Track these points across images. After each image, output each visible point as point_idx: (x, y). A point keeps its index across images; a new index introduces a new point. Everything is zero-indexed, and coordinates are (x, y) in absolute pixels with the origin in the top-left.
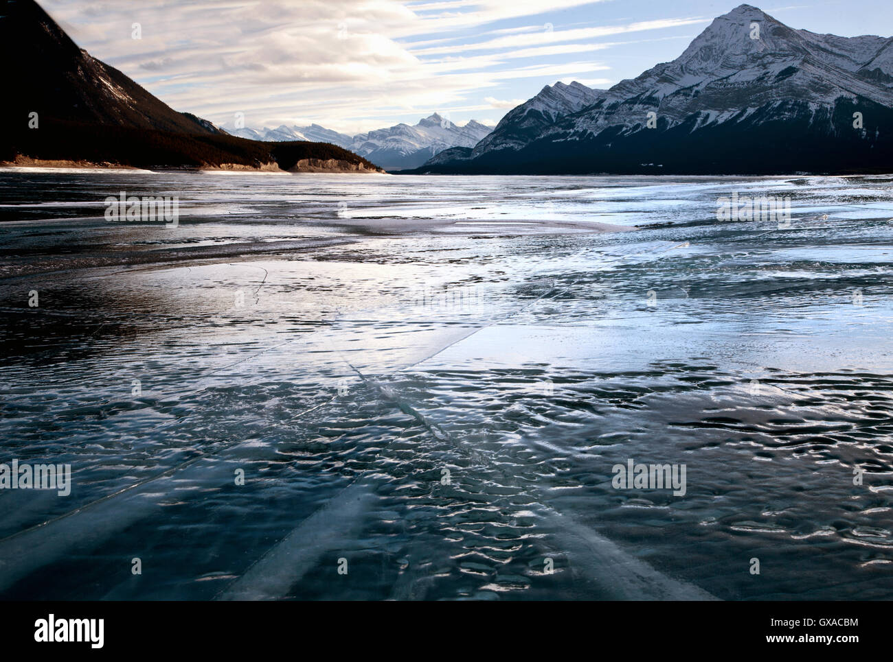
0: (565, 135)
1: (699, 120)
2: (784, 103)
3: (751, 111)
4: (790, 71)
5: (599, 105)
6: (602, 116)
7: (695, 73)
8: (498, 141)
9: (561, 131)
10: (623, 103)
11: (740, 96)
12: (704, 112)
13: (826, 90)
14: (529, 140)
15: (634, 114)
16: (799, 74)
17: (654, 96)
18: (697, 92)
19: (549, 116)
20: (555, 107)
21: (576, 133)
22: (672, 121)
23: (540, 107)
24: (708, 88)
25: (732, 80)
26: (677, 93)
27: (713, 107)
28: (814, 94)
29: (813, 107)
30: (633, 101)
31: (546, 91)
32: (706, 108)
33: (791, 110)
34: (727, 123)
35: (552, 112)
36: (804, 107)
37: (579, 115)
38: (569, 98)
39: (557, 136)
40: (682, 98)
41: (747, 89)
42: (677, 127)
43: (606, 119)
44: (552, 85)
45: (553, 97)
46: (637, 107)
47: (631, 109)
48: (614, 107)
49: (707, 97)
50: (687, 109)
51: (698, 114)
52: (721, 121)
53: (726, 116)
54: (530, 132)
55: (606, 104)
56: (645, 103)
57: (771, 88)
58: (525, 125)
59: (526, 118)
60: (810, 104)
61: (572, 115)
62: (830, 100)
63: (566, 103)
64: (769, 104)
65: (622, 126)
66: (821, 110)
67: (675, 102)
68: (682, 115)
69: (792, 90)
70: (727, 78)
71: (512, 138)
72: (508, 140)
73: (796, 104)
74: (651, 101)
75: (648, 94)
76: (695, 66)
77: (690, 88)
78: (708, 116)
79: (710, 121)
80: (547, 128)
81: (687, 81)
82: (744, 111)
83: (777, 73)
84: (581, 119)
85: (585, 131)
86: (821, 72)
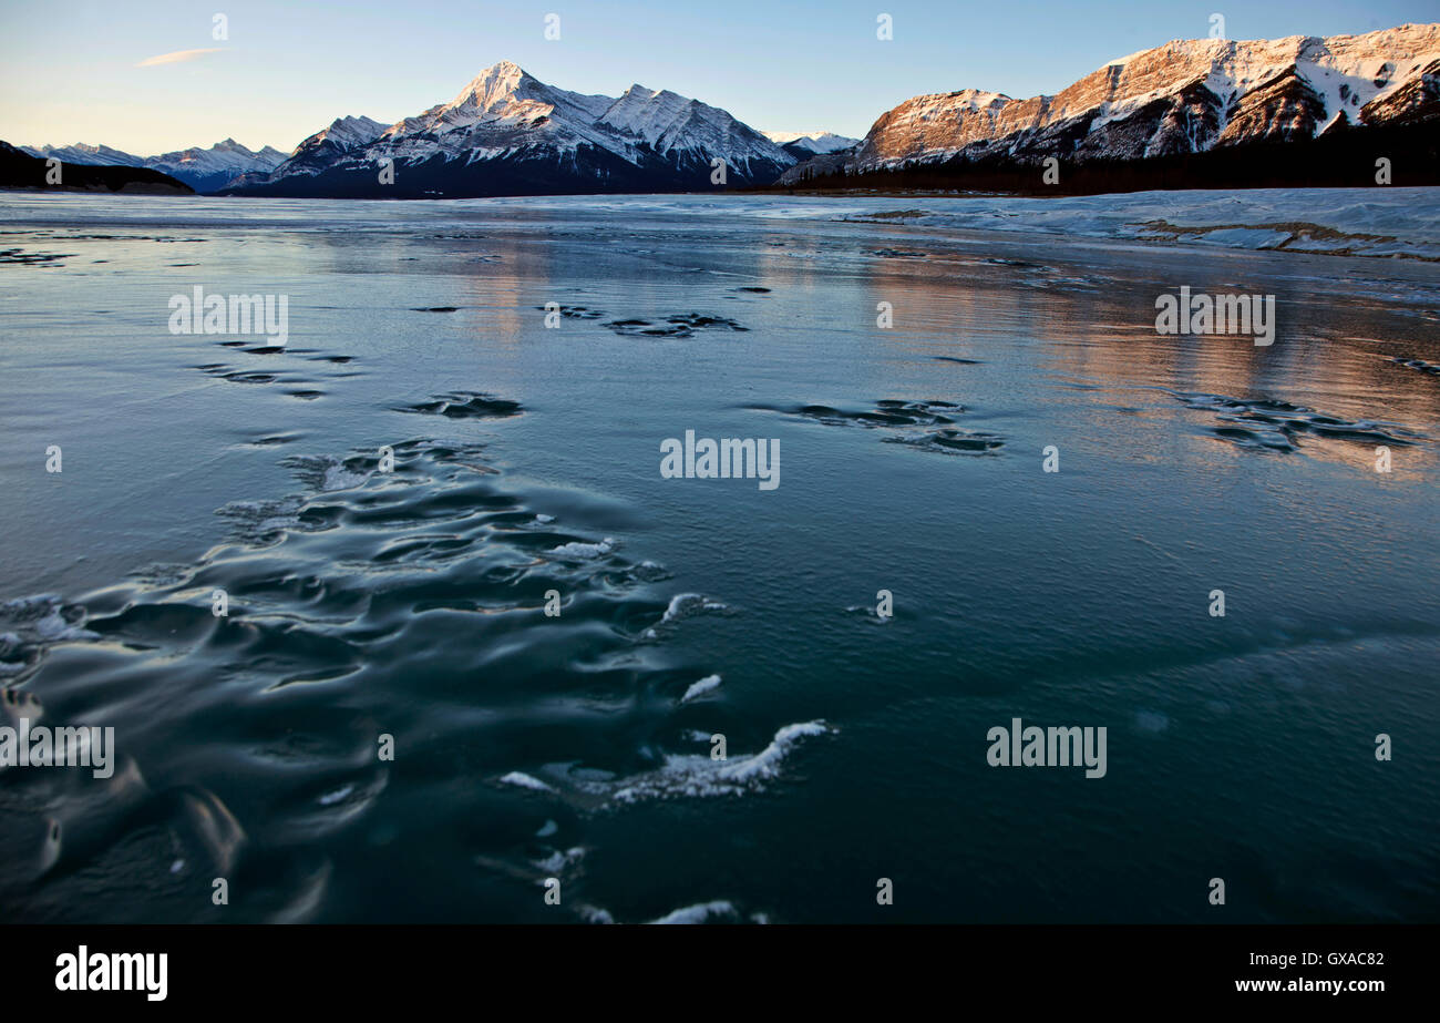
0: (357, 164)
1: (472, 155)
2: (539, 146)
3: (514, 150)
4: (541, 120)
5: (386, 139)
6: (389, 149)
7: (468, 116)
8: (295, 168)
9: (353, 160)
10: (408, 138)
11: (504, 137)
12: (476, 149)
13: (571, 137)
14: (325, 168)
15: (417, 147)
16: (548, 122)
17: (434, 133)
18: (470, 132)
19: (341, 146)
20: (346, 139)
21: (367, 162)
22: (451, 155)
23: (334, 138)
24: (478, 129)
25: (497, 124)
26: (453, 132)
27: (484, 146)
28: (561, 140)
29: (561, 150)
30: (417, 137)
31: (338, 123)
32: (477, 146)
33: (544, 152)
34: (494, 159)
35: (344, 142)
36: (554, 149)
37: (369, 146)
38: (358, 130)
39: (350, 164)
40: (457, 136)
41: (510, 132)
42: (454, 161)
43: (393, 151)
44: (342, 119)
45: (344, 129)
46: (420, 142)
47: (414, 143)
48: (399, 141)
49: (478, 137)
50: (462, 146)
51: (471, 151)
52: (490, 157)
53: (493, 153)
54: (324, 160)
55: (392, 138)
56: (426, 139)
57: (528, 132)
58: (319, 154)
59: (319, 148)
60: (559, 147)
61: (362, 146)
62: (573, 145)
63: (356, 135)
64: (527, 146)
65: (408, 158)
66: (567, 153)
67: (452, 139)
68: (458, 151)
69: (544, 135)
70: (493, 122)
71: (308, 165)
72: (304, 167)
73: (548, 146)
74: (431, 137)
75: (429, 131)
76: (467, 110)
77: (464, 128)
78: (479, 153)
79: (480, 157)
80: (341, 157)
81: (462, 122)
82: (508, 150)
83: (532, 120)
84: (371, 151)
85: (375, 161)
86: (567, 123)
